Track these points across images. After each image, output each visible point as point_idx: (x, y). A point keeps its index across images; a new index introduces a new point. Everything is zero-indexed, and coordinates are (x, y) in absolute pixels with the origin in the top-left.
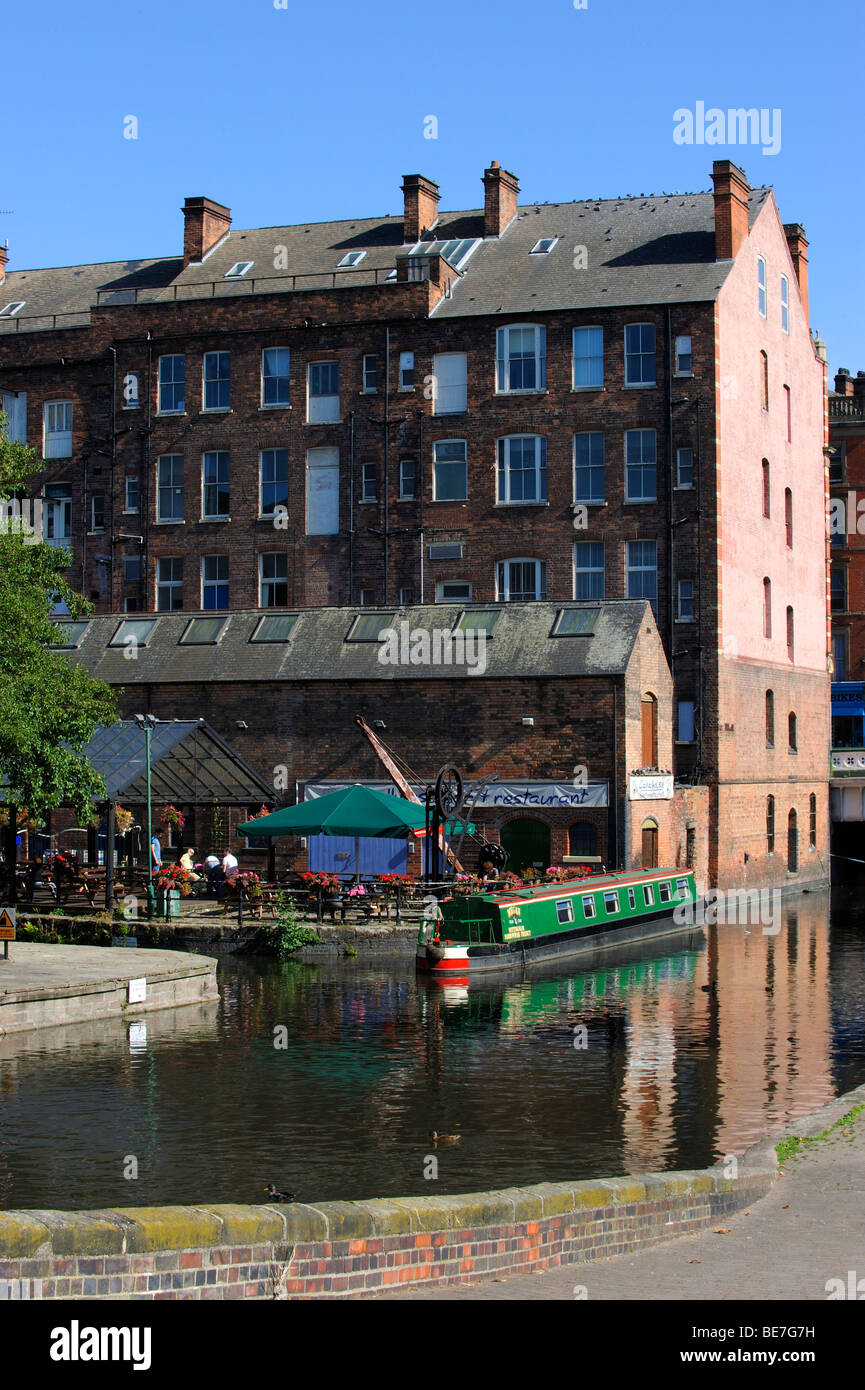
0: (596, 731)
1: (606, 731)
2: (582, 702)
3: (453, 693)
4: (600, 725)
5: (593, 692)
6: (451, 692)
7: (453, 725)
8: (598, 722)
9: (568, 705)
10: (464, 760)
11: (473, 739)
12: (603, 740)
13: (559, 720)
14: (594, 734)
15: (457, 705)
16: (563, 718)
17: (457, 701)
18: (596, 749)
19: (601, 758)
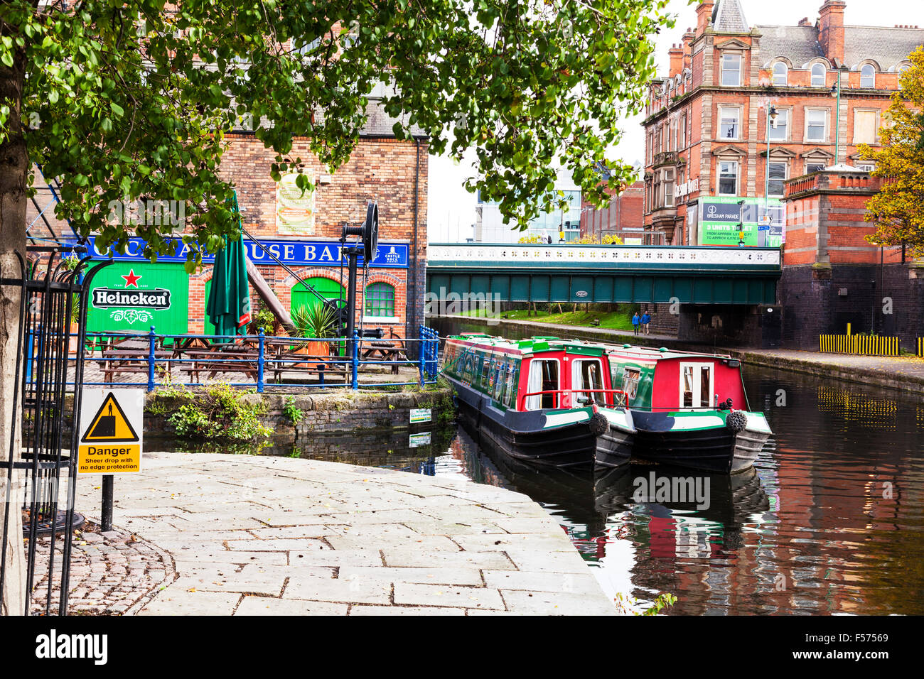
0: (398, 192)
1: (408, 192)
2: (383, 162)
3: (244, 147)
4: (402, 186)
5: (395, 153)
6: (241, 146)
7: (242, 180)
8: (399, 183)
9: (368, 164)
10: (255, 216)
11: (264, 195)
12: (404, 202)
13: (358, 180)
14: (394, 195)
15: (248, 159)
16: (362, 178)
17: (247, 155)
18: (397, 210)
19: (400, 219)
